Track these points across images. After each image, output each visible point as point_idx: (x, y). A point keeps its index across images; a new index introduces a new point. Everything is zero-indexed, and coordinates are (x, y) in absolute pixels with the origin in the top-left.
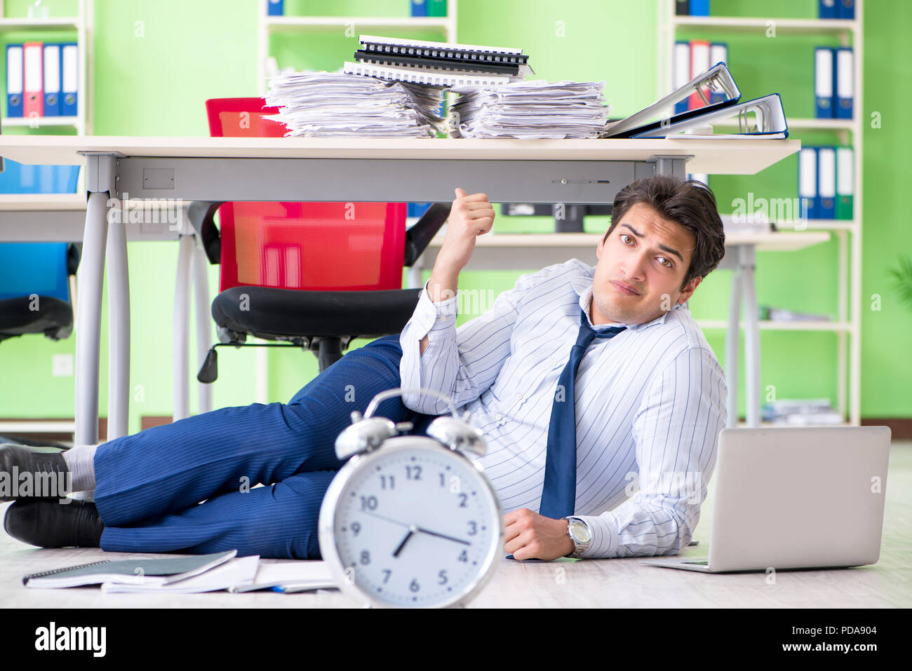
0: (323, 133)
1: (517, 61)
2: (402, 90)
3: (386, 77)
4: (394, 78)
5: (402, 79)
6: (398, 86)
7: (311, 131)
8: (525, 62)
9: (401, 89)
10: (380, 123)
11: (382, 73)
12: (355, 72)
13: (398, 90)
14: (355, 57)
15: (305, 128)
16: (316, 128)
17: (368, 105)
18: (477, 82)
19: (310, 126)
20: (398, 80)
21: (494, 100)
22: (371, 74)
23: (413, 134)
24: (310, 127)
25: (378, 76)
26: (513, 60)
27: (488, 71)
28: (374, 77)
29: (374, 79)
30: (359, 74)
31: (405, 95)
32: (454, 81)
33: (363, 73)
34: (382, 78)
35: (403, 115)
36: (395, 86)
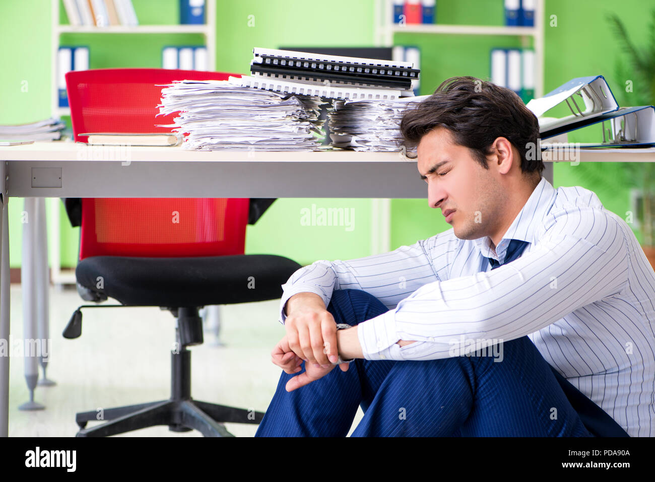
0: (223, 146)
1: (409, 75)
2: (297, 103)
3: (282, 90)
4: (290, 91)
5: (298, 92)
6: (293, 99)
7: (210, 144)
8: (416, 76)
9: (296, 101)
10: (278, 136)
11: (279, 86)
12: (252, 86)
13: (294, 103)
14: (251, 70)
15: (203, 140)
16: (215, 141)
17: (265, 118)
18: (370, 96)
19: (209, 138)
20: (293, 94)
21: (390, 115)
22: (267, 88)
23: (308, 148)
24: (208, 140)
25: (275, 89)
26: (405, 74)
27: (380, 85)
28: (271, 90)
29: (270, 93)
30: (257, 88)
31: (300, 108)
32: (348, 94)
33: (260, 87)
34: (278, 92)
35: (300, 129)
36: (291, 99)
